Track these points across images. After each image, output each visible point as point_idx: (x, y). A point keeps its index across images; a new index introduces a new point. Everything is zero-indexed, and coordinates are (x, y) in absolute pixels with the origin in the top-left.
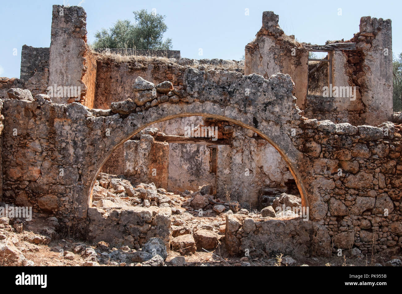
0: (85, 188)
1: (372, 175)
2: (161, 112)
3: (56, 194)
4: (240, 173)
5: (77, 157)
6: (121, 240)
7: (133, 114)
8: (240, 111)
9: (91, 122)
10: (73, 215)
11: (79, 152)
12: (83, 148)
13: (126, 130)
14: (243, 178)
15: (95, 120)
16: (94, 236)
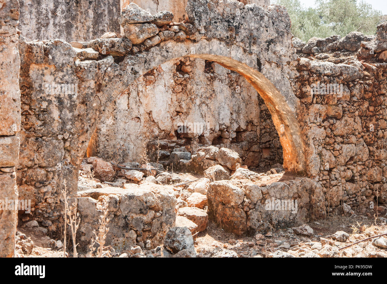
0: (75, 169)
1: (353, 119)
2: (165, 53)
3: (33, 183)
4: (126, 123)
5: (64, 123)
6: (121, 239)
7: (132, 56)
8: (245, 51)
9: (81, 68)
10: (58, 213)
11: (65, 115)
12: (72, 108)
13: (126, 79)
14: (129, 130)
15: (87, 66)
16: (88, 240)
